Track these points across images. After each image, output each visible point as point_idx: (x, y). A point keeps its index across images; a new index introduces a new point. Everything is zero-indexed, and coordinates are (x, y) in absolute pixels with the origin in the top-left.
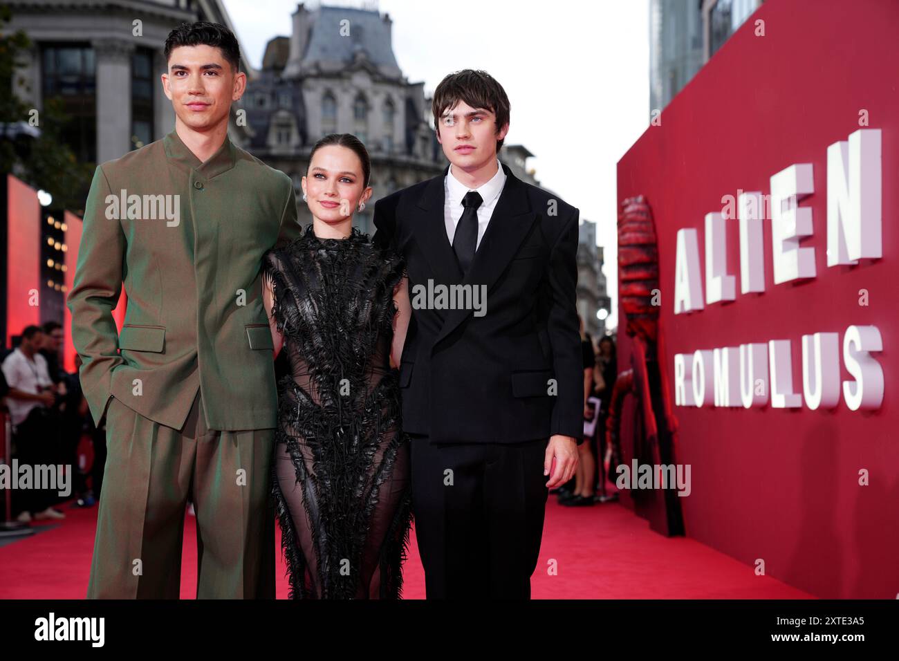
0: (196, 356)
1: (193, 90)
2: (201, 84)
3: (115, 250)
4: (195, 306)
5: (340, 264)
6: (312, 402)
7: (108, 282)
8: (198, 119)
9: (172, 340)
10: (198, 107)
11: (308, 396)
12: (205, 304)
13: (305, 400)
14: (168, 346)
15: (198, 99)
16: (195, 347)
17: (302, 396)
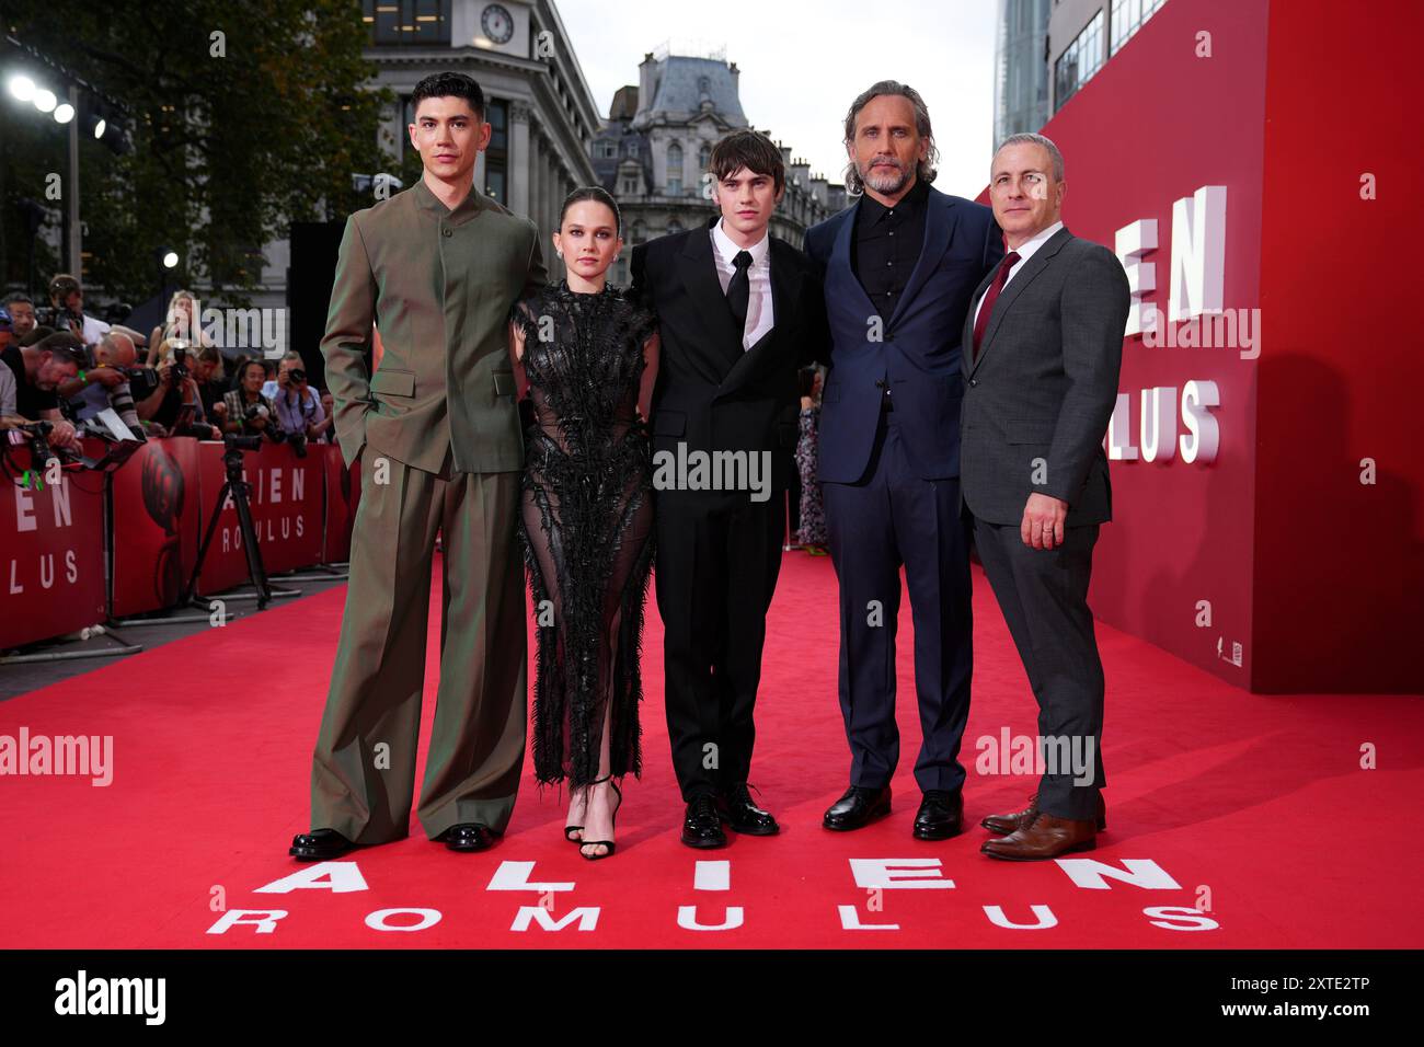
0: (445, 401)
1: (441, 141)
2: (449, 135)
3: (366, 298)
4: (445, 352)
5: (592, 318)
6: (560, 450)
7: (360, 329)
8: (445, 170)
9: (420, 385)
10: (446, 159)
11: (556, 444)
12: (454, 348)
13: (553, 448)
14: (418, 390)
15: (446, 151)
16: (444, 393)
17: (550, 445)
